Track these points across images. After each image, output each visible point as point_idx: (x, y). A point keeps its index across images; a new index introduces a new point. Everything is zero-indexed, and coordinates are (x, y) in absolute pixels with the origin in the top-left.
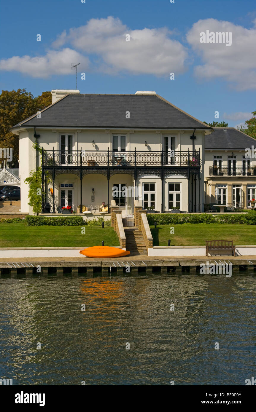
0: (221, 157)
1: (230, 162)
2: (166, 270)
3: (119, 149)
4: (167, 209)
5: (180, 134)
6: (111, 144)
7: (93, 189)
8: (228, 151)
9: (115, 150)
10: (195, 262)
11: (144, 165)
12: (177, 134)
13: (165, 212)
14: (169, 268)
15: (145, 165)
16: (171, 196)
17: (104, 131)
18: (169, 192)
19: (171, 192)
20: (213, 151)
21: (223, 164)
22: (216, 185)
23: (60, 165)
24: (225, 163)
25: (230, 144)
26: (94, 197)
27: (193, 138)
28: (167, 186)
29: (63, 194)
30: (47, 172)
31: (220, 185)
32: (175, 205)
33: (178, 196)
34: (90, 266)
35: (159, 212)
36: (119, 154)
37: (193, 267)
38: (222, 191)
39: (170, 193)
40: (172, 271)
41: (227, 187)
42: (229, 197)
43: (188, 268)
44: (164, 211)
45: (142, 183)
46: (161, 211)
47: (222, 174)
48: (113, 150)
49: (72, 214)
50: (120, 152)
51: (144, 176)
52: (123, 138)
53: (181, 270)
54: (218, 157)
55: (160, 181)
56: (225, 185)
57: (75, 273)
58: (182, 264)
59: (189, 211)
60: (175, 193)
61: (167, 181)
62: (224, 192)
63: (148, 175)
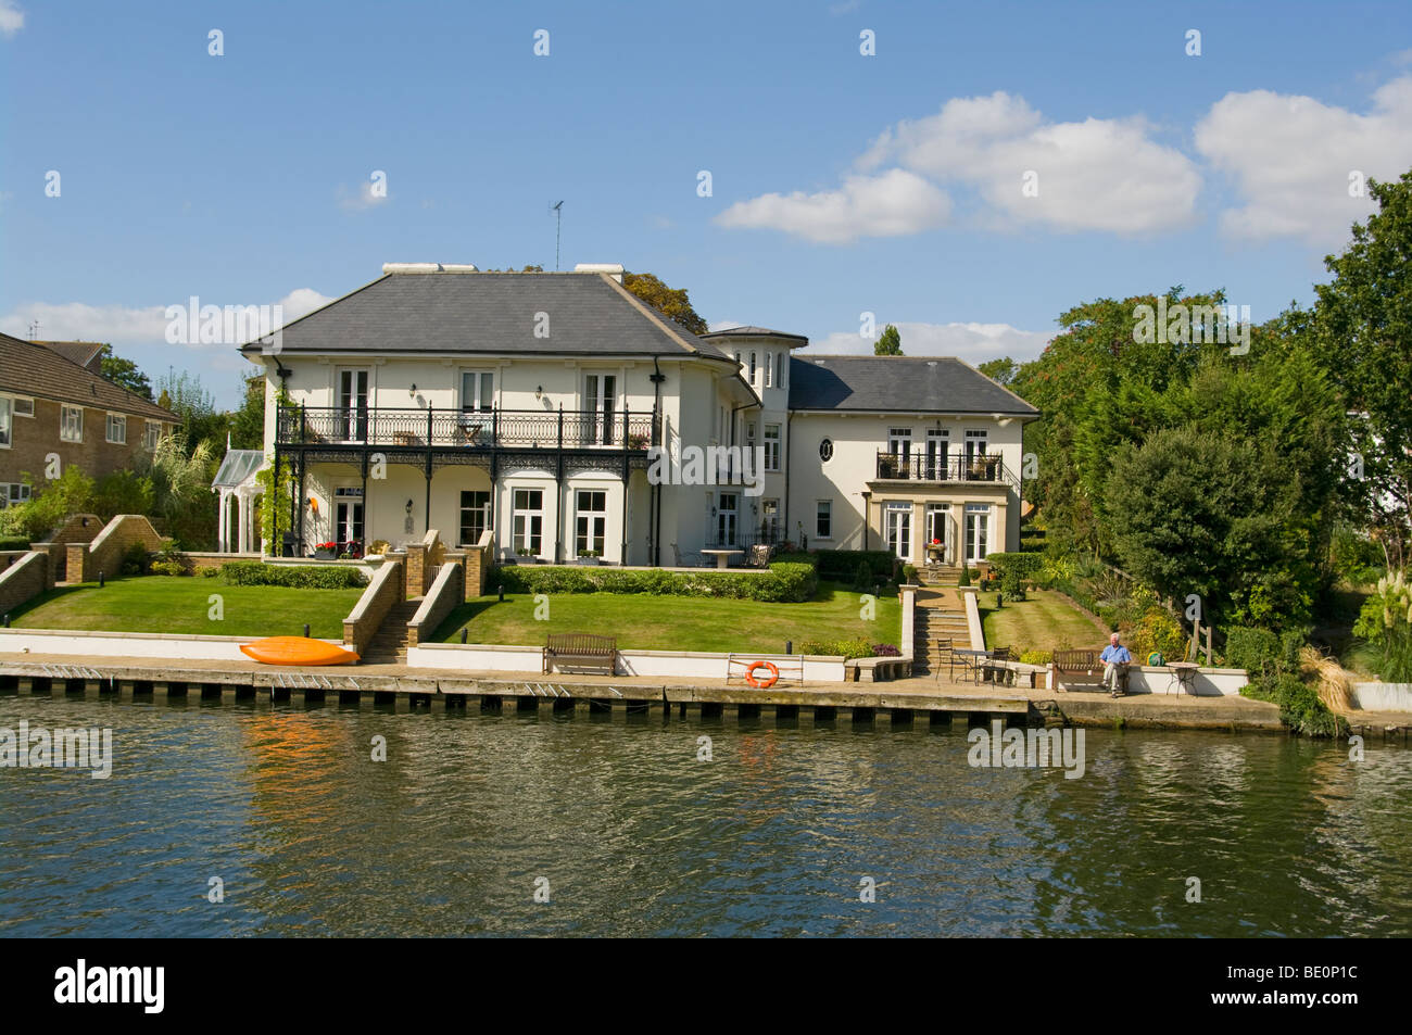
0: (908, 433)
1: (932, 446)
2: (407, 701)
3: (477, 405)
4: (570, 554)
5: (626, 369)
6: (456, 392)
7: (410, 503)
8: (925, 418)
9: (468, 409)
10: (476, 685)
11: (531, 446)
12: (617, 369)
13: (564, 562)
14: (415, 697)
15: (535, 444)
16: (582, 524)
17: (439, 361)
18: (579, 512)
19: (582, 514)
20: (886, 417)
21: (913, 449)
22: (883, 503)
23: (337, 443)
24: (920, 448)
25: (933, 398)
26: (412, 522)
27: (658, 379)
28: (571, 498)
29: (341, 512)
30: (285, 458)
31: (893, 503)
32: (590, 547)
33: (600, 523)
34: (226, 681)
35: (550, 562)
36: (474, 418)
37: (475, 697)
38: (899, 518)
39: (578, 516)
40: (423, 705)
41: (913, 508)
42: (916, 534)
43: (463, 698)
44: (561, 559)
45: (509, 490)
46: (553, 559)
47: (905, 475)
48: (461, 408)
49: (338, 561)
50: (479, 413)
51: (515, 471)
52: (487, 379)
53: (444, 703)
54: (901, 432)
55: (555, 484)
56: (908, 503)
57: (195, 696)
58: (446, 689)
59: (624, 563)
60: (591, 516)
61: (572, 484)
62: (906, 523)
63: (524, 470)
